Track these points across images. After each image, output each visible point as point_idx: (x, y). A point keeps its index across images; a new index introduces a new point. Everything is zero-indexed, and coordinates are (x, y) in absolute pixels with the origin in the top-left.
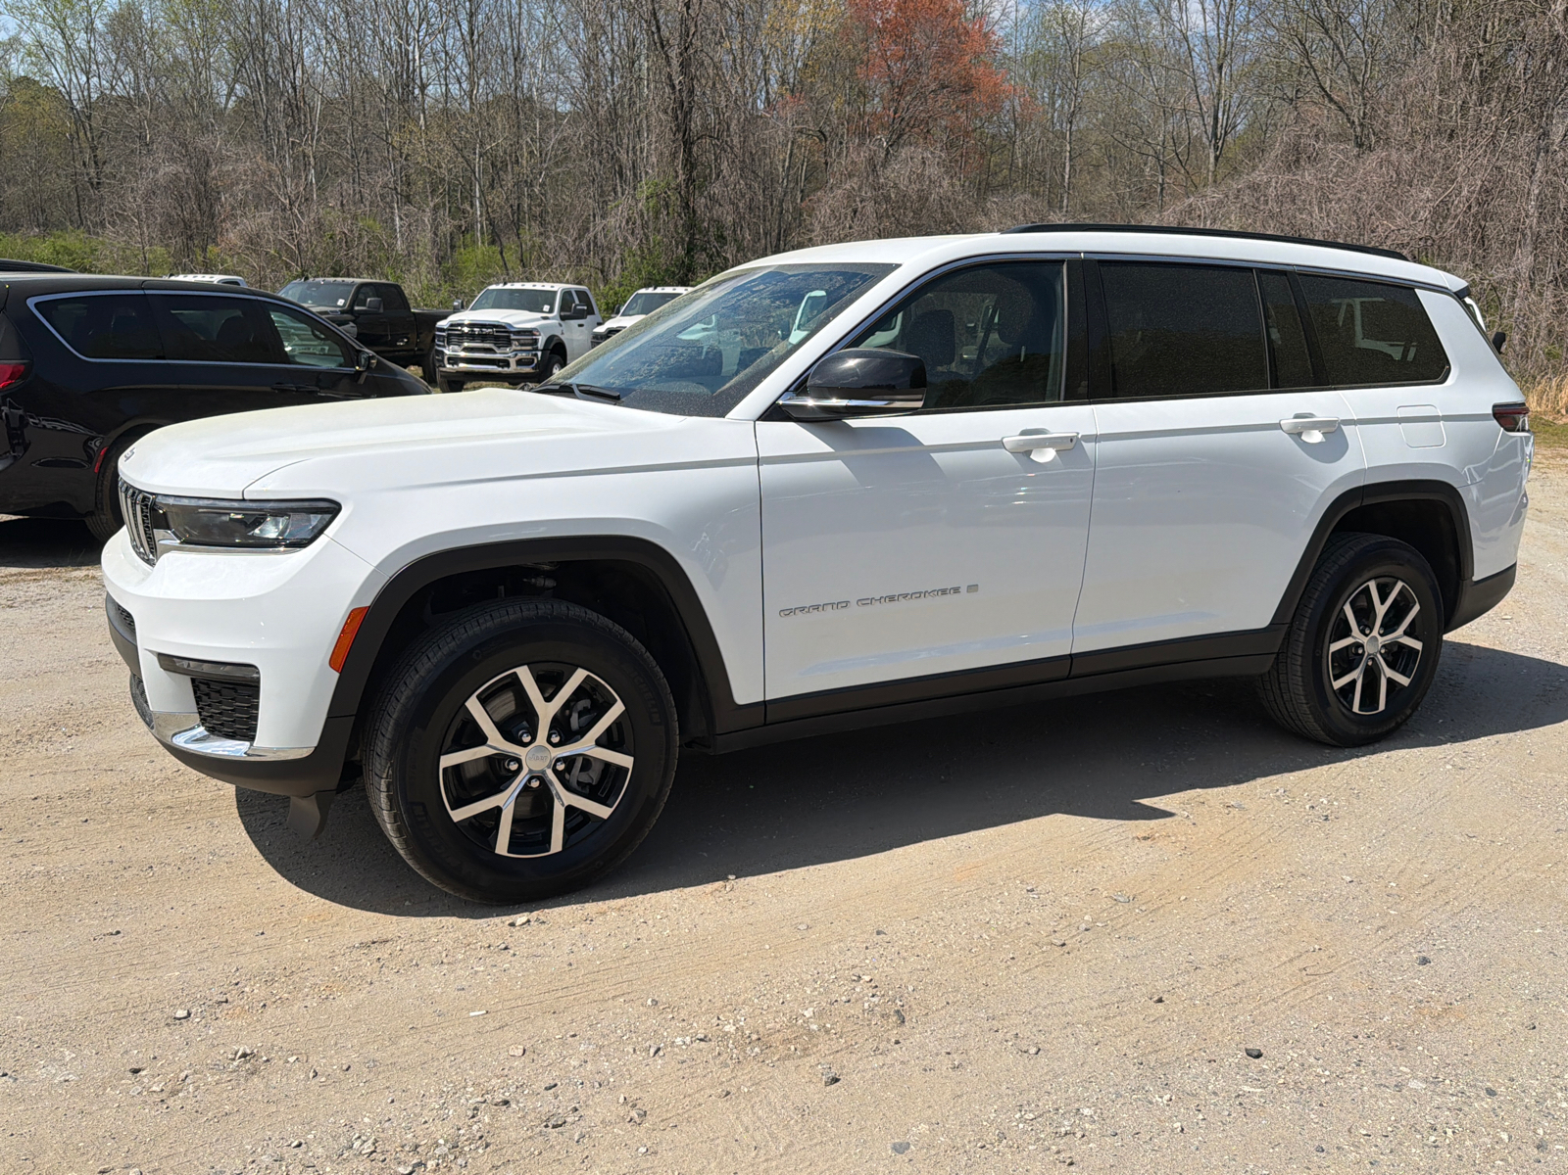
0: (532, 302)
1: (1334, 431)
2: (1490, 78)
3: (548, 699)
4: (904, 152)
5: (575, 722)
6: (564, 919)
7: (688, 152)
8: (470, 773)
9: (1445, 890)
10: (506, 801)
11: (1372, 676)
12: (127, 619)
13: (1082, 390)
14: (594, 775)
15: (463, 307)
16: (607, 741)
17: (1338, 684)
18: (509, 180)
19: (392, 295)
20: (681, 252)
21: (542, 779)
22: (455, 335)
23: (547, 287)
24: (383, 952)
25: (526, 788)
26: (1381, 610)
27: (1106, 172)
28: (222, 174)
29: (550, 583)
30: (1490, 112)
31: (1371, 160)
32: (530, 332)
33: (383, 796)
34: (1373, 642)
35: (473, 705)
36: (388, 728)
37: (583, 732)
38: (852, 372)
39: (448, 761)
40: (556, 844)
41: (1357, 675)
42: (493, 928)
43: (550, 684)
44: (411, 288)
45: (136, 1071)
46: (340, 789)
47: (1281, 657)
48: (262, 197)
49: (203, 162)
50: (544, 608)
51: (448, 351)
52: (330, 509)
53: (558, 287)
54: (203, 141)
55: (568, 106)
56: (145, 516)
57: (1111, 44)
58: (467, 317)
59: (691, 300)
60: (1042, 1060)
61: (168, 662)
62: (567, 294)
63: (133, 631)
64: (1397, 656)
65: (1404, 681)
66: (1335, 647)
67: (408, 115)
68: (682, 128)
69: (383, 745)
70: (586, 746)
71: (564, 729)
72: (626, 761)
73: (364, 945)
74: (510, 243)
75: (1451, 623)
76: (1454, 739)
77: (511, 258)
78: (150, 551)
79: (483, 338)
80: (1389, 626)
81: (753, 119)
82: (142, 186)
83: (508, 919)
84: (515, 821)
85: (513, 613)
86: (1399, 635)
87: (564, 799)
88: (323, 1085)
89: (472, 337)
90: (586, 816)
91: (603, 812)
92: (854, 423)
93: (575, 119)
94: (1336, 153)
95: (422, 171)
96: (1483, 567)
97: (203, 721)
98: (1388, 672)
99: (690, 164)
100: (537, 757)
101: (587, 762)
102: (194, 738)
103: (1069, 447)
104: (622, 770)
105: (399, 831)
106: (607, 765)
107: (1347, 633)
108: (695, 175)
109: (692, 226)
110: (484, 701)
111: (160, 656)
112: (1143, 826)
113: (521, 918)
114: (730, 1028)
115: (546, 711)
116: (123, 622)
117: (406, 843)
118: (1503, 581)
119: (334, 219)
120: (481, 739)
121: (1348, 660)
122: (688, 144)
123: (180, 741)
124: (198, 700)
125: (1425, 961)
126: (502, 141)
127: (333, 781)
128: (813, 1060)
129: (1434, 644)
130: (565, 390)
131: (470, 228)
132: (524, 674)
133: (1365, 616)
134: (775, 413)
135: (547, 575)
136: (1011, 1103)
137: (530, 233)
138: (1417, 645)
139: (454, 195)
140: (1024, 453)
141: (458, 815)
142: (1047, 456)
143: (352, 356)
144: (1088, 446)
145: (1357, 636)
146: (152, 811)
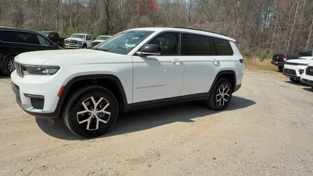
0: (81, 37)
1: (218, 62)
2: (228, 12)
3: (96, 102)
4: (143, 17)
5: (101, 107)
6: (99, 141)
7: (108, 14)
8: (82, 115)
9: (237, 132)
10: (89, 120)
11: (222, 100)
12: (17, 87)
13: (183, 53)
14: (104, 115)
15: (69, 37)
16: (106, 110)
17: (218, 101)
18: (76, 16)
19: (56, 35)
20: (106, 30)
21: (95, 116)
22: (67, 42)
23: (84, 34)
24: (67, 147)
25: (92, 118)
26: (224, 90)
27: (173, 23)
28: (24, 12)
29: (96, 82)
30: (229, 18)
31: (212, 24)
32: (81, 42)
33: (67, 120)
34: (222, 95)
35: (83, 103)
36: (68, 107)
37: (102, 108)
38: (148, 48)
39: (78, 113)
40: (97, 128)
41: (220, 100)
42: (87, 142)
43: (97, 100)
44: (59, 33)
45: (22, 170)
46: (59, 118)
47: (210, 97)
48: (32, 17)
49: (21, 10)
50: (96, 87)
51: (66, 44)
52: (58, 68)
53: (86, 35)
54: (21, 6)
55: (87, 6)
56: (21, 68)
57: (174, 3)
58: (69, 39)
59: (112, 38)
60: (182, 161)
61: (26, 95)
62: (87, 36)
63: (19, 89)
64: (226, 97)
65: (227, 101)
66: (218, 95)
67: (58, 5)
68: (107, 10)
69: (67, 110)
70: (103, 111)
71: (99, 108)
72: (109, 113)
73: (63, 145)
74: (76, 27)
75: (233, 92)
76: (234, 109)
77: (76, 30)
78: (22, 75)
79: (72, 42)
80: (225, 92)
81: (118, 10)
82: (9, 13)
83: (89, 141)
84: (90, 124)
85: (90, 87)
86: (226, 94)
87: (99, 120)
88: (59, 171)
89: (71, 42)
90: (102, 123)
91: (105, 122)
92: (148, 57)
93: (88, 8)
94: (207, 22)
95: (61, 14)
96: (237, 84)
97: (33, 106)
98: (224, 99)
99: (108, 16)
100: (94, 112)
101: (102, 113)
102: (31, 109)
103: (181, 62)
104: (109, 115)
105: (70, 125)
106: (106, 114)
107: (219, 93)
108: (109, 18)
109: (108, 26)
110: (85, 102)
111: (25, 94)
112: (191, 123)
113: (91, 140)
114: (131, 158)
115: (96, 105)
116: (16, 88)
117: (71, 128)
118: (240, 86)
119: (45, 21)
120: (84, 109)
121: (219, 97)
122: (108, 13)
123: (28, 109)
124: (32, 102)
125: (236, 143)
126: (75, 11)
127: (57, 117)
128: (145, 163)
129: (231, 95)
130: (97, 49)
131: (69, 24)
132: (92, 98)
133: (222, 90)
134: (135, 54)
135: (95, 81)
136: (179, 169)
137: (80, 26)
138: (228, 95)
139: (67, 19)
140: (174, 63)
141: (80, 123)
142: (178, 64)
143: (52, 44)
144: (184, 63)
145: (220, 94)
146: (20, 122)
